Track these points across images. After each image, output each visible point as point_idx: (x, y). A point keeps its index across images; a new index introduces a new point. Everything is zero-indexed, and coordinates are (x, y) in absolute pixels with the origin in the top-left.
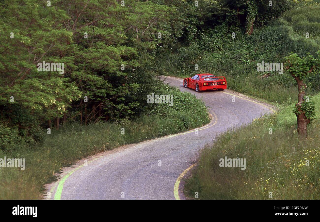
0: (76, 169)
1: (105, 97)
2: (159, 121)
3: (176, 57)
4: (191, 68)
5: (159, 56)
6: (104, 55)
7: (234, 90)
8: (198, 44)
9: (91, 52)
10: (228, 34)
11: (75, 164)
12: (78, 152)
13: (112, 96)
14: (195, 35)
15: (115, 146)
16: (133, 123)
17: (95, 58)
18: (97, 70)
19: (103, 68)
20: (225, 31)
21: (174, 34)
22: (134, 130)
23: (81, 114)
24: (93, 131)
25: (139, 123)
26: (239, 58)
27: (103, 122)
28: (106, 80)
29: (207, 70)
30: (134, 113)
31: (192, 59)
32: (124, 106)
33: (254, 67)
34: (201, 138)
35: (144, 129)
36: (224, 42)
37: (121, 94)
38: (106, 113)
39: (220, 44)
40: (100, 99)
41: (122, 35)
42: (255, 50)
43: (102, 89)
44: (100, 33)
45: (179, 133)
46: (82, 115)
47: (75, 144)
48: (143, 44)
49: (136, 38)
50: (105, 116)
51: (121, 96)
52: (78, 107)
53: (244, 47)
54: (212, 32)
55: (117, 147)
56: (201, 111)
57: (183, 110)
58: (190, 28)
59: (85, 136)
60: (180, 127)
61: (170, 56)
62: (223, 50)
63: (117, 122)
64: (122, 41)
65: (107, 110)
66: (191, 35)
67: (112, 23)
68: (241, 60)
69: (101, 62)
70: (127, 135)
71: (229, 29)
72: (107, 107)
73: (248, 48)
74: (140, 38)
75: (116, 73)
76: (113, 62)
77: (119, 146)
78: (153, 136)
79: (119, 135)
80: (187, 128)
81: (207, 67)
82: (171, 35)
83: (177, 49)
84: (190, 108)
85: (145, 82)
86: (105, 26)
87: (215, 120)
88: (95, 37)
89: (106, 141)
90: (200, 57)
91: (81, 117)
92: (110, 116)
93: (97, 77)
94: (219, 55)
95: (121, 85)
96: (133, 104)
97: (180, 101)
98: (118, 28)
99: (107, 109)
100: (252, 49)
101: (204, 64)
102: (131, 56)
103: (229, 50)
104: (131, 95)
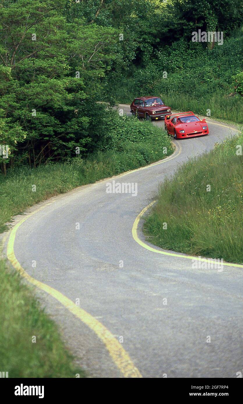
0: (28, 216)
1: (53, 136)
2: (115, 156)
3: (132, 81)
4: (149, 93)
5: (113, 83)
6: (47, 90)
7: (199, 114)
8: (155, 65)
9: (33, 88)
10: (188, 50)
11: (26, 211)
12: (28, 198)
13: (61, 133)
14: (151, 55)
15: (68, 188)
16: (86, 161)
17: (37, 94)
18: (41, 106)
19: (48, 103)
20: (184, 47)
21: (127, 57)
22: (88, 168)
23: (29, 157)
24: (43, 174)
25: (93, 161)
26: (201, 77)
27: (54, 164)
28: (52, 117)
29: (167, 94)
30: (87, 150)
31: (150, 83)
32: (75, 144)
33: (219, 86)
34: (164, 171)
35: (99, 167)
36: (184, 60)
37: (70, 130)
38: (56, 153)
39: (179, 62)
40: (47, 138)
41: (65, 65)
42: (219, 66)
43: (49, 126)
44: (41, 65)
45: (139, 168)
46: (31, 157)
47: (25, 190)
48: (90, 73)
49: (81, 66)
50: (55, 156)
51: (71, 133)
52: (25, 149)
53: (207, 64)
54: (170, 50)
55: (70, 190)
56: (162, 141)
57: (143, 142)
58: (145, 48)
59: (35, 180)
60: (140, 161)
61: (125, 81)
62: (183, 70)
63: (69, 161)
64: (66, 72)
65: (57, 150)
66: (146, 55)
67: (53, 52)
68: (204, 80)
69: (44, 97)
70: (81, 175)
71: (189, 45)
72: (56, 146)
73: (211, 65)
74: (85, 66)
75: (62, 108)
76: (57, 97)
77: (73, 189)
78: (109, 174)
79: (71, 176)
80: (147, 162)
81: (167, 90)
82: (123, 58)
83: (132, 72)
84: (151, 139)
85: (96, 114)
86: (45, 57)
87: (179, 150)
88: (36, 71)
89: (58, 184)
90: (158, 79)
91: (30, 159)
92: (61, 156)
93: (41, 114)
94: (179, 76)
95: (70, 120)
96: (84, 141)
97: (138, 132)
98: (59, 58)
99: (56, 148)
100: (216, 66)
101: (163, 88)
102: (77, 87)
103: (191, 68)
104: (81, 130)
